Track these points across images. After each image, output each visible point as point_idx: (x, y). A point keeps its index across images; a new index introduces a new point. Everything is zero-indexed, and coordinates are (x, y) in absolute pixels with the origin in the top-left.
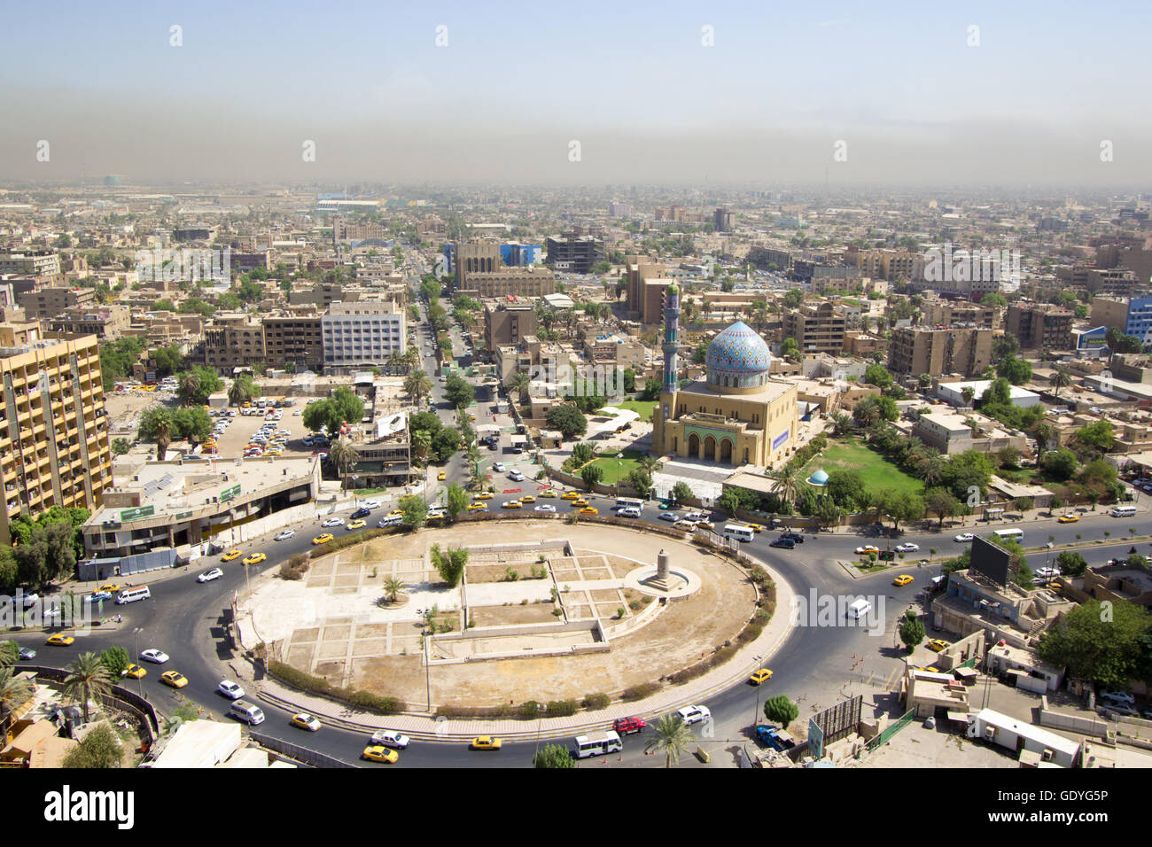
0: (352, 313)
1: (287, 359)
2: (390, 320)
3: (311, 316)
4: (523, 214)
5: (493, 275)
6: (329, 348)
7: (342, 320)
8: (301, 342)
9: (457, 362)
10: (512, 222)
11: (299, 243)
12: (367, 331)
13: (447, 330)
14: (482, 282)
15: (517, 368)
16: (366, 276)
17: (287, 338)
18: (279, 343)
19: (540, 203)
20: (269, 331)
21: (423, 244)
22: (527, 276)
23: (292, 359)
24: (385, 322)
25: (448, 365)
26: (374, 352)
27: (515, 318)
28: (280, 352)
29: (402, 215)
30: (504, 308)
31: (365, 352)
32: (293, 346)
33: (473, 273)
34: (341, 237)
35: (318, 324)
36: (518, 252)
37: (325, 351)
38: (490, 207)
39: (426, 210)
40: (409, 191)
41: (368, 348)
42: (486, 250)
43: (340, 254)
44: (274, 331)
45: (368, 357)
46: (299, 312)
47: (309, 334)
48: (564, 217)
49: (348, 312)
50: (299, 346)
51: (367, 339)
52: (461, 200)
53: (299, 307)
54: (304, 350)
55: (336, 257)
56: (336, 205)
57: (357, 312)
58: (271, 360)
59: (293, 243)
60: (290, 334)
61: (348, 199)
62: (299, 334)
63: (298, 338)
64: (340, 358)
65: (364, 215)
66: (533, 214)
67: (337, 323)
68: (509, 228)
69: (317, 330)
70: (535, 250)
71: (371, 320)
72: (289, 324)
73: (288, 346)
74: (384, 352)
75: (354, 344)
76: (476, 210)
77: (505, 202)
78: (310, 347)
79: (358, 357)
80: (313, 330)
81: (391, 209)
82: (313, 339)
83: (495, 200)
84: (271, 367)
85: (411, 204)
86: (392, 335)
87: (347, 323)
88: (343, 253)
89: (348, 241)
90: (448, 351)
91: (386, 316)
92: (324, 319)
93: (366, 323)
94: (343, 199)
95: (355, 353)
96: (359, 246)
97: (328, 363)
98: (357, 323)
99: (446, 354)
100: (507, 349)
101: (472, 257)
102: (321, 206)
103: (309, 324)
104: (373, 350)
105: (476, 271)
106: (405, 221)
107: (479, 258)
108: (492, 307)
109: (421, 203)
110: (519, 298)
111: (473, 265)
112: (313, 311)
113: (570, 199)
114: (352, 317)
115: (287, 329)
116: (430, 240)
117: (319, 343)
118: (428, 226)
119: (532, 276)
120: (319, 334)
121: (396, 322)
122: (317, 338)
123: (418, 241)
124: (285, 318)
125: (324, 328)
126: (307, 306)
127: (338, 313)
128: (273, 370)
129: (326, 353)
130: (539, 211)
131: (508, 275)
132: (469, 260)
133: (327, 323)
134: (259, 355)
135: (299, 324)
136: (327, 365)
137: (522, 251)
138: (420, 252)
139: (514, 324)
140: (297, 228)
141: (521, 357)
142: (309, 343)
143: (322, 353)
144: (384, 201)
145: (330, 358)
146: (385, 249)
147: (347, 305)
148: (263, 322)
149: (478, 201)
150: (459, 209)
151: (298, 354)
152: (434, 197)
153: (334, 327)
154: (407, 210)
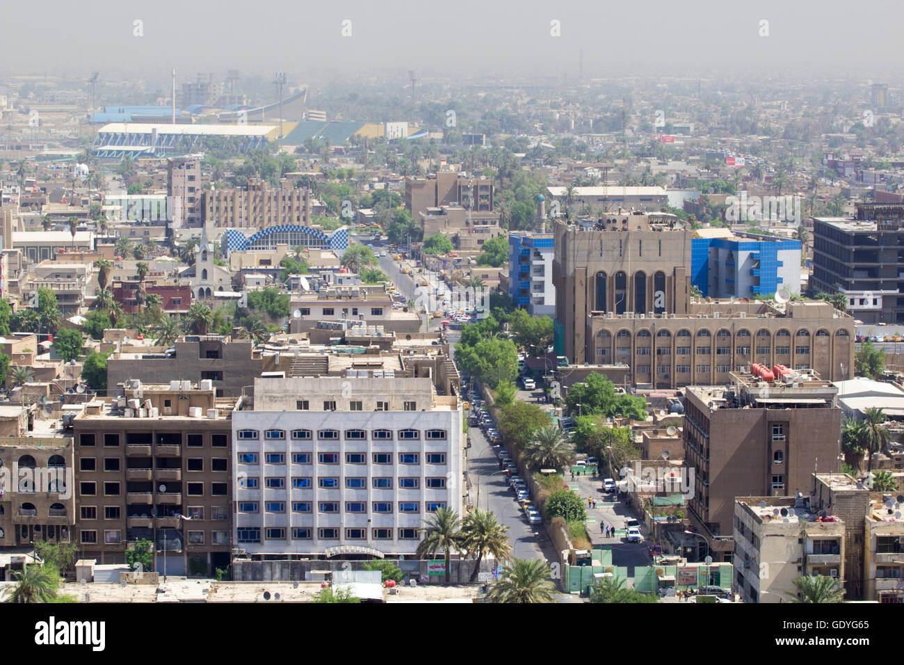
0: (316, 406)
1: (131, 534)
2: (422, 427)
3: (198, 414)
4: (712, 160)
5: (673, 322)
6: (250, 507)
7: (288, 425)
8: (174, 487)
9: (608, 555)
10: (682, 183)
11: (81, 237)
12: (356, 458)
13: (560, 470)
14: (640, 342)
15: (802, 564)
16: (316, 315)
17: (136, 473)
18: (112, 489)
19: (753, 131)
20: (88, 453)
21: (429, 244)
22: (773, 325)
23: (143, 532)
24: (409, 434)
25: (587, 561)
26: (375, 520)
27: (781, 427)
28: (113, 513)
29: (348, 165)
30: (746, 399)
31: (347, 520)
32: (149, 498)
33: (612, 316)
34: (190, 222)
35: (221, 438)
36: (732, 261)
37: (239, 514)
38: (601, 141)
39: (416, 149)
40: (354, 97)
41: (356, 507)
42: (651, 248)
43: (200, 265)
44: (101, 452)
45: (356, 534)
46: (166, 401)
47: (195, 464)
48: (836, 169)
49: (303, 405)
50: (166, 498)
51: (356, 483)
52: (509, 123)
53: (166, 388)
54: (178, 509)
55: (192, 274)
56: (147, 138)
57: (330, 405)
58: (87, 536)
59: (64, 236)
60: (145, 462)
61: (180, 121)
62: (165, 462)
63: (165, 473)
64: (277, 533)
65: (239, 162)
66: (740, 161)
67: (275, 434)
68: (676, 199)
69: (218, 453)
70: (782, 255)
71: (369, 428)
72: (141, 435)
73: (137, 498)
74: (400, 520)
75: (319, 494)
76: (565, 148)
77: (646, 129)
78: (196, 502)
79: (329, 533)
80: (207, 453)
81: (310, 148)
82: (205, 477)
83: (617, 122)
84: (88, 555)
85: (369, 131)
86: (427, 470)
87: (302, 434)
88: (209, 265)
89: (213, 233)
90: (574, 525)
91: (411, 415)
92: (241, 422)
93: (356, 434)
94: (167, 120)
95: (320, 520)
96: (248, 245)
97: (244, 548)
98: (329, 435)
99: (573, 535)
100: (769, 510)
101: (610, 268)
102: (108, 138)
103: (195, 436)
104: (372, 514)
105: (621, 310)
106: (363, 179)
107: (630, 272)
108: (709, 397)
109: (399, 129)
110: (790, 373)
111: (611, 292)
112: (205, 400)
113: (840, 120)
114: (315, 420)
115: (137, 449)
116: (448, 232)
117: (223, 489)
118: (444, 190)
119: (786, 324)
120: (223, 465)
121: (438, 435)
122: (217, 477)
123: (417, 234)
124: (128, 417)
125: (238, 447)
126: (188, 386)
127: (277, 407)
128: (91, 563)
129: (240, 519)
130: (754, 151)
131: (716, 322)
132: (601, 278)
133: (248, 435)
134: (57, 519)
135: (170, 436)
136: (242, 552)
137: (742, 256)
138: (423, 264)
139: (777, 446)
140: (56, 198)
141: (816, 532)
142: (196, 489)
143: (228, 517)
144: (289, 127)
145: (251, 535)
146: (326, 255)
147: (301, 386)
148: (69, 427)
149: (564, 126)
150: (513, 146)
151: (163, 521)
152: (433, 116)
153: (265, 447)
154: (360, 149)
